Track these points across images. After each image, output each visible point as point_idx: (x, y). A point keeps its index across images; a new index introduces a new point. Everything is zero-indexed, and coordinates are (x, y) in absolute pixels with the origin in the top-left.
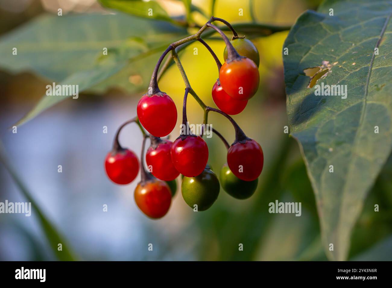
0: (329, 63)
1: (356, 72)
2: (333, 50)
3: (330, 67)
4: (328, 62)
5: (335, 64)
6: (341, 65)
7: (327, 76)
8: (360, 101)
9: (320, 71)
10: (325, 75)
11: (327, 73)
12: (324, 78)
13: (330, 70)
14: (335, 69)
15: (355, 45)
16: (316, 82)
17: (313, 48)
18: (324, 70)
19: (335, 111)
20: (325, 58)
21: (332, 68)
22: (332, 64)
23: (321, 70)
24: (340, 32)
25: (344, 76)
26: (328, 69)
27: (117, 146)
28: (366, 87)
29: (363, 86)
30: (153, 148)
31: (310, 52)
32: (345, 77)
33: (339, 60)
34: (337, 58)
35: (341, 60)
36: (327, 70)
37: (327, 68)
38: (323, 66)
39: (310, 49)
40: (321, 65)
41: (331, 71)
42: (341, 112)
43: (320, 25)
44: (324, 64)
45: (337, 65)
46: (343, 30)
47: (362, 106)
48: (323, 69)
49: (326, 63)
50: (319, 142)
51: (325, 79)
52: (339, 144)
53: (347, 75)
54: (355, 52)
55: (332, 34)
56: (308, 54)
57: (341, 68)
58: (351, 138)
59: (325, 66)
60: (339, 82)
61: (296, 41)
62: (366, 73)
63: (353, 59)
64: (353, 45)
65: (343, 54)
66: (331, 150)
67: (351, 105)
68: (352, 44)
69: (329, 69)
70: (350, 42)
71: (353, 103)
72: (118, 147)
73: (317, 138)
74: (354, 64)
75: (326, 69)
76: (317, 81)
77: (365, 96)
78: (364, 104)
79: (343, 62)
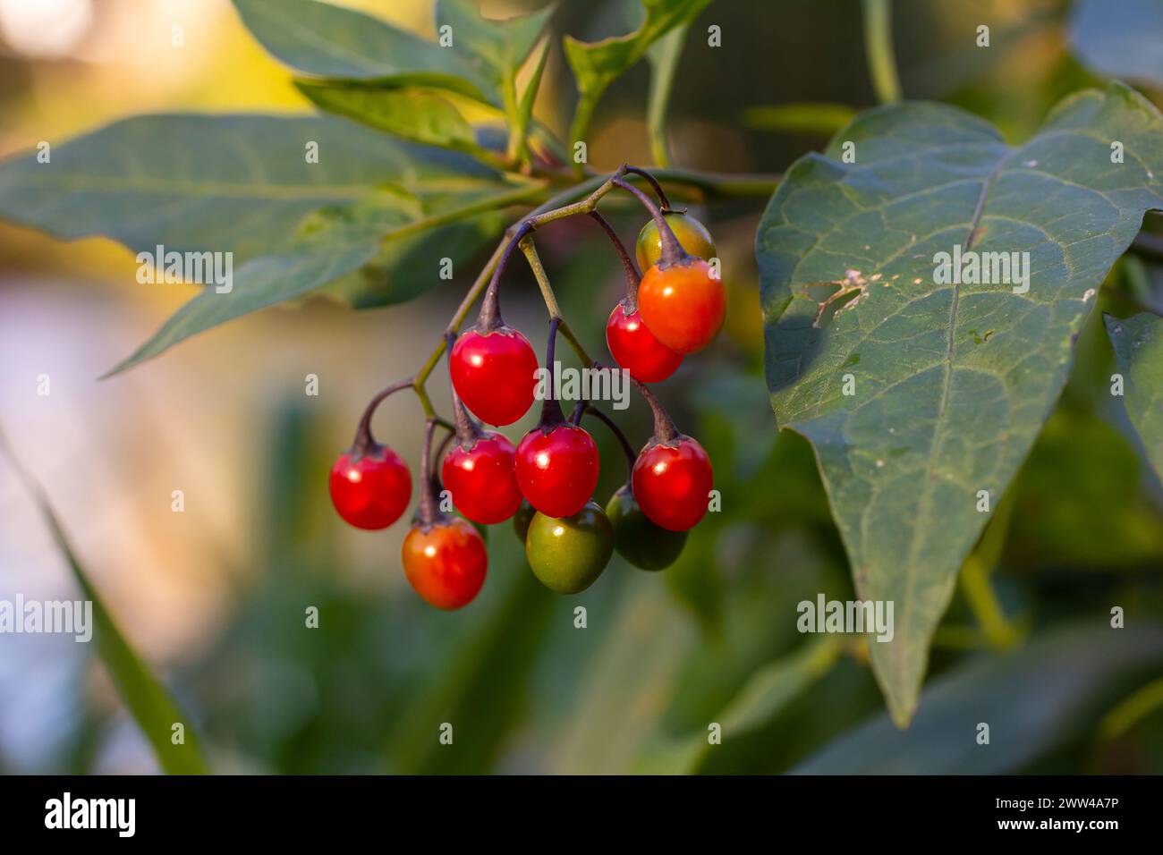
0: (862, 276)
1: (924, 300)
2: (867, 248)
3: (864, 284)
4: (858, 273)
5: (875, 278)
6: (889, 281)
7: (859, 303)
8: (937, 363)
9: (840, 291)
10: (855, 302)
11: (858, 297)
12: (851, 309)
13: (866, 291)
14: (876, 289)
15: (918, 238)
16: (834, 315)
17: (821, 238)
18: (849, 290)
19: (884, 381)
20: (853, 263)
21: (868, 287)
22: (867, 278)
23: (843, 289)
24: (880, 208)
25: (896, 307)
26: (859, 287)
27: (364, 441)
28: (948, 333)
29: (941, 332)
30: (463, 448)
31: (816, 247)
32: (900, 309)
33: (882, 271)
34: (878, 266)
35: (887, 273)
36: (857, 292)
37: (856, 285)
38: (847, 282)
39: (816, 240)
40: (845, 278)
41: (867, 294)
42: (896, 384)
43: (837, 189)
44: (850, 276)
45: (879, 280)
46: (886, 203)
47: (943, 376)
48: (849, 287)
49: (854, 274)
50: (854, 447)
51: (854, 310)
52: (896, 453)
53: (905, 305)
54: (920, 256)
55: (863, 209)
56: (811, 253)
57: (890, 288)
58: (922, 442)
59: (853, 283)
60: (885, 319)
61: (786, 221)
62: (947, 304)
63: (915, 270)
64: (914, 238)
65: (891, 259)
66: (880, 464)
67: (919, 371)
68: (910, 237)
69: (863, 289)
70: (906, 232)
71: (921, 368)
72: (368, 443)
73: (849, 438)
74: (918, 281)
75: (854, 288)
76: (836, 313)
77: (948, 353)
78: (947, 370)
79: (894, 274)
